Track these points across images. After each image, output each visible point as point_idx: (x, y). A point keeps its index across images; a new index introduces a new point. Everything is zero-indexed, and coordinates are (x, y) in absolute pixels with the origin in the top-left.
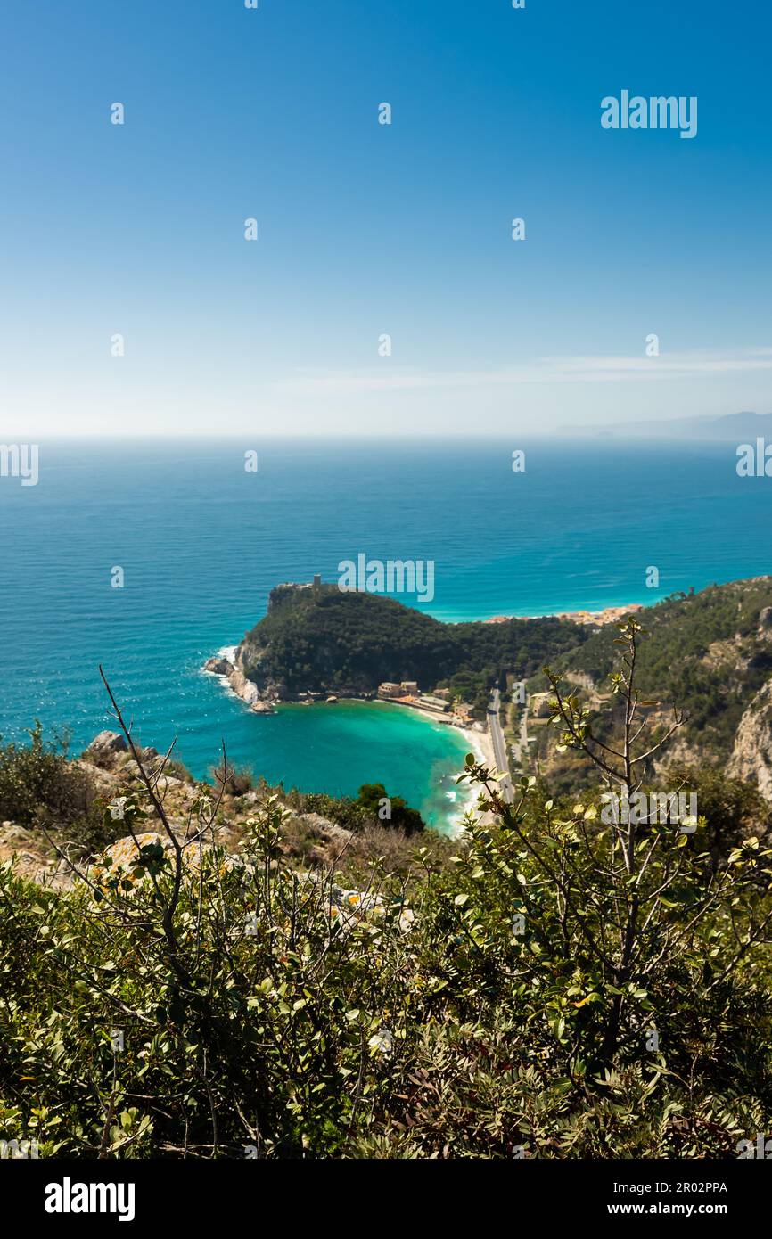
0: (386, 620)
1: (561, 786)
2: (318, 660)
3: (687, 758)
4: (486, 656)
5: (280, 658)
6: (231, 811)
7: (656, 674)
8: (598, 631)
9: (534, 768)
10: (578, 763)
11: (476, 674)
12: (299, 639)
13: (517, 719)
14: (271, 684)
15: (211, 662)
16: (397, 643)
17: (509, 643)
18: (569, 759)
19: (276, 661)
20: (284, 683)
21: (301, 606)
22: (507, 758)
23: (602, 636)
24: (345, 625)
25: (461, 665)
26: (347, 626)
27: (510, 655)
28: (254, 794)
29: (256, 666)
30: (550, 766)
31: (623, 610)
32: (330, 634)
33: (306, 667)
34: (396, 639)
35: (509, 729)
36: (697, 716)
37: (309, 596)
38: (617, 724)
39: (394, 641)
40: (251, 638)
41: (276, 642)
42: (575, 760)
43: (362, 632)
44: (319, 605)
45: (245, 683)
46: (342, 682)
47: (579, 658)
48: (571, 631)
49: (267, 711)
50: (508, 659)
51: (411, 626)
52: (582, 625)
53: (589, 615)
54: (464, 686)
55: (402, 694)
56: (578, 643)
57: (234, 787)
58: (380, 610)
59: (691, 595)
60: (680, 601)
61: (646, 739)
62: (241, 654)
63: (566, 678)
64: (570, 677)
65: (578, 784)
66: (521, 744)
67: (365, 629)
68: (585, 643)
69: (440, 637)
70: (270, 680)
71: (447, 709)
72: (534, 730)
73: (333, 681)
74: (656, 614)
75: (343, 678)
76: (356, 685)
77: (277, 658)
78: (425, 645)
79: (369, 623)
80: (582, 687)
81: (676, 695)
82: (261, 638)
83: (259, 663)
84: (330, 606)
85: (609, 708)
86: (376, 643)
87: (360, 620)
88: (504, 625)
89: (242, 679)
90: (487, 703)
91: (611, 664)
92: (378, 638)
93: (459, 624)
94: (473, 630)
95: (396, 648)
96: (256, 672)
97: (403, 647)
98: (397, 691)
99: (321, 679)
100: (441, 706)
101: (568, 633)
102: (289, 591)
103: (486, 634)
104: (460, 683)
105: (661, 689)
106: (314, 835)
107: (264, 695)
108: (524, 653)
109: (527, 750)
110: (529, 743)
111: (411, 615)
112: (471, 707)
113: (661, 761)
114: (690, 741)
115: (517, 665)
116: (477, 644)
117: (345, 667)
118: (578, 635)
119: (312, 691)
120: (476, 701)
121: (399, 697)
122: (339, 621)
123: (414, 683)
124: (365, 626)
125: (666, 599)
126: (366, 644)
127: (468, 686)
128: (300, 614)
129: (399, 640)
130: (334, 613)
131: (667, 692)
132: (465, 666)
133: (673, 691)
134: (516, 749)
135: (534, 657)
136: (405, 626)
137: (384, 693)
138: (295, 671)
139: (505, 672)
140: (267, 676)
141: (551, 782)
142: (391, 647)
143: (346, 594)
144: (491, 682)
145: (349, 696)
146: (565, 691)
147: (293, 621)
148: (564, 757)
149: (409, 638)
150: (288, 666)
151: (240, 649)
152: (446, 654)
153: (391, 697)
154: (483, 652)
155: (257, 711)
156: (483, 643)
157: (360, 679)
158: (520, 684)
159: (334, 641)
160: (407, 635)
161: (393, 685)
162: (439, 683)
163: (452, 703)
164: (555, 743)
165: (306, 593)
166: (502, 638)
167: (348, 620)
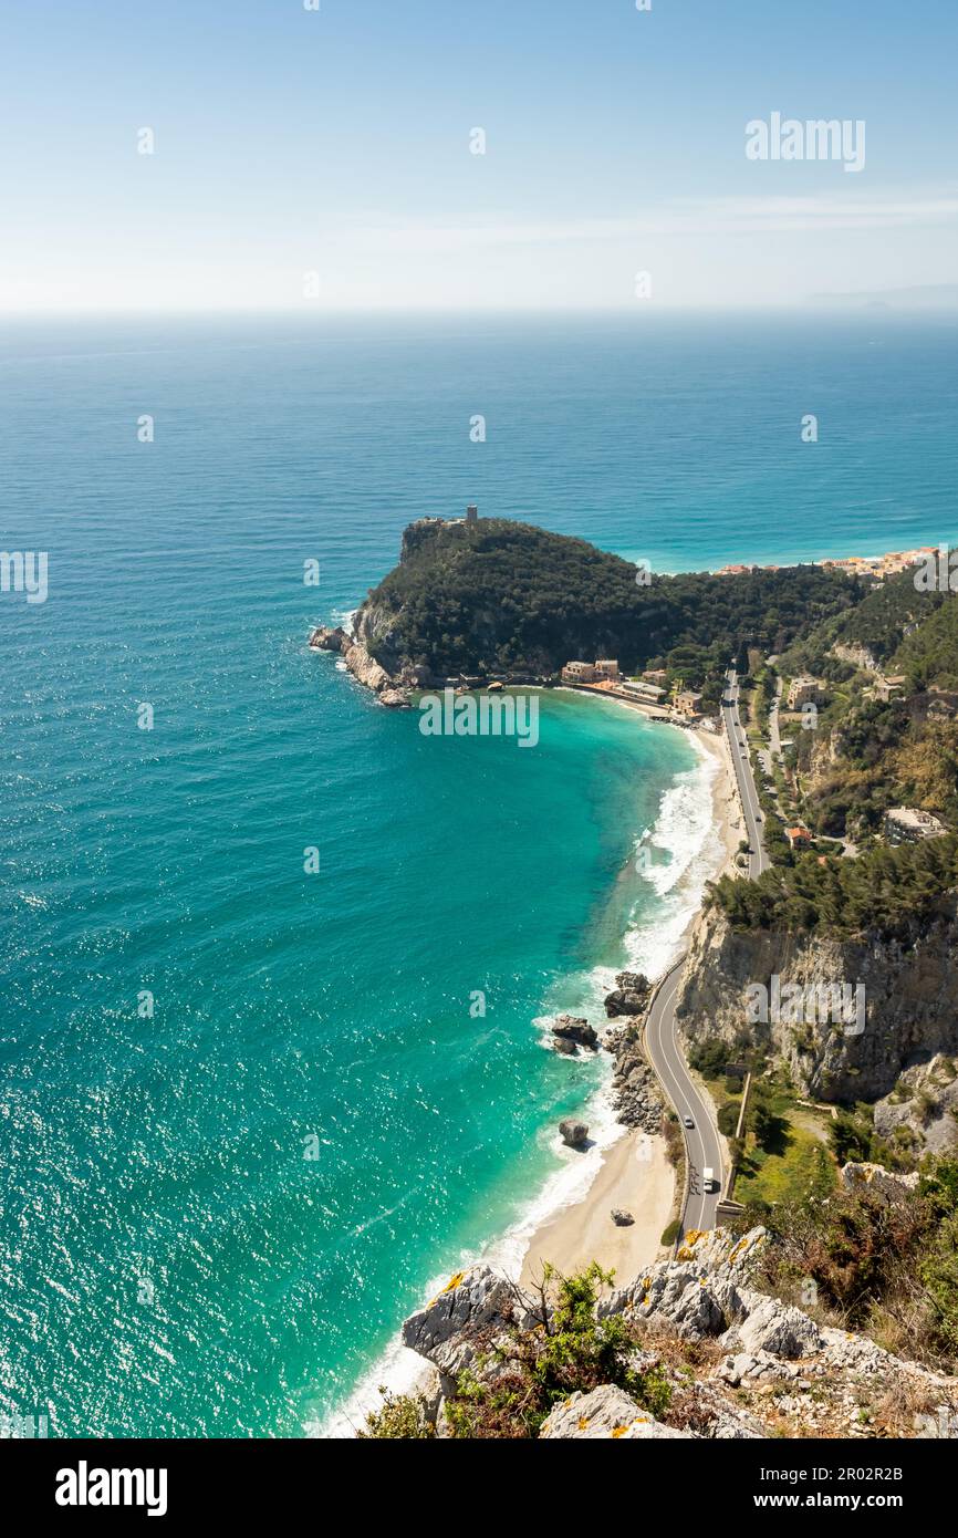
0: (572, 570)
1: (832, 810)
2: (474, 629)
4: (717, 623)
5: (419, 627)
8: (880, 585)
9: (791, 785)
10: (858, 777)
11: (704, 648)
12: (447, 600)
13: (765, 713)
14: (407, 664)
15: (319, 633)
16: (588, 605)
17: (750, 603)
18: (844, 771)
19: (414, 632)
20: (425, 663)
21: (449, 551)
22: (752, 770)
23: (886, 590)
24: (513, 578)
25: (681, 635)
26: (517, 579)
27: (753, 621)
29: (384, 638)
30: (815, 782)
31: (910, 557)
32: (492, 591)
33: (458, 640)
34: (587, 598)
35: (754, 728)
37: (460, 537)
38: (914, 721)
39: (584, 602)
40: (377, 598)
41: (414, 604)
42: (853, 773)
43: (537, 588)
44: (476, 549)
45: (369, 665)
46: (509, 660)
47: (852, 623)
48: (840, 585)
49: (402, 704)
50: (748, 627)
51: (609, 579)
52: (856, 577)
53: (863, 562)
54: (686, 665)
55: (596, 678)
56: (851, 603)
58: (564, 556)
62: (363, 622)
63: (834, 653)
64: (840, 652)
65: (859, 807)
66: (772, 749)
67: (543, 583)
68: (860, 603)
69: (651, 594)
70: (405, 658)
71: (662, 700)
72: (791, 730)
73: (496, 659)
75: (511, 655)
76: (531, 665)
77: (414, 627)
78: (630, 606)
79: (548, 576)
80: (857, 666)
82: (391, 599)
83: (389, 634)
84: (490, 551)
85: (901, 696)
86: (557, 605)
87: (536, 571)
88: (744, 576)
89: (366, 655)
90: (721, 690)
91: (901, 633)
92: (561, 597)
93: (678, 576)
94: (698, 585)
95: (587, 612)
96: (384, 647)
97: (597, 610)
98: (589, 673)
99: (479, 658)
100: (655, 695)
101: (836, 588)
102: (431, 530)
103: (717, 591)
104: (680, 661)
107: (397, 681)
108: (772, 617)
109: (781, 758)
110: (783, 747)
111: (609, 563)
112: (698, 697)
115: (763, 634)
116: (702, 605)
117: (513, 639)
118: (850, 591)
119: (467, 675)
121: (593, 682)
122: (503, 573)
123: (615, 662)
124: (543, 580)
126: (546, 603)
127: (694, 665)
128: (448, 563)
129: (592, 600)
130: (496, 561)
132: (688, 637)
134: (766, 757)
135: (788, 624)
136: (600, 580)
137: (571, 677)
138: (441, 645)
139: (746, 645)
140: (400, 653)
141: (817, 804)
142: (579, 610)
143: (514, 533)
144: (725, 659)
145: (521, 682)
146: (833, 672)
147: (438, 573)
148: (836, 768)
149: (606, 596)
150: (431, 639)
151: (360, 614)
152: (660, 620)
153: (580, 682)
154: (713, 616)
155: (387, 704)
156: (713, 603)
157: (536, 656)
158: (767, 662)
159: (497, 601)
160: (604, 592)
161: (583, 665)
162: (650, 661)
163: (669, 690)
164: (822, 748)
165: (456, 532)
166: (741, 596)
167: (517, 572)
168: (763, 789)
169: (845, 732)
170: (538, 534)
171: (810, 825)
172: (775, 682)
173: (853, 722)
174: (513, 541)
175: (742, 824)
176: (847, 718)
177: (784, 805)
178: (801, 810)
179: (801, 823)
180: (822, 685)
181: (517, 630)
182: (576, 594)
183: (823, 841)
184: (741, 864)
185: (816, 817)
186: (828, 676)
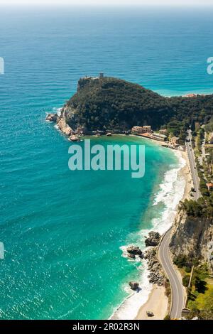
0: (136, 95)
2: (102, 115)
4: (185, 113)
5: (83, 114)
9: (209, 169)
11: (180, 122)
12: (93, 104)
13: (200, 144)
14: (79, 126)
15: (49, 115)
17: (196, 107)
19: (81, 116)
20: (85, 126)
21: (94, 88)
22: (196, 163)
24: (115, 97)
25: (173, 117)
26: (117, 98)
27: (197, 113)
29: (71, 117)
32: (108, 102)
33: (96, 118)
34: (140, 105)
35: (197, 149)
37: (98, 83)
40: (69, 104)
41: (81, 106)
43: (124, 101)
44: (103, 87)
45: (66, 126)
49: (77, 140)
50: (195, 115)
51: (148, 98)
54: (174, 128)
55: (143, 132)
58: (133, 90)
62: (64, 112)
66: (202, 157)
67: (126, 99)
69: (162, 103)
70: (78, 124)
71: (166, 139)
72: (209, 150)
73: (109, 125)
75: (115, 124)
76: (121, 127)
78: (155, 107)
79: (127, 97)
82: (74, 104)
83: (73, 116)
84: (108, 88)
86: (131, 107)
87: (123, 95)
88: (194, 98)
89: (65, 123)
90: (185, 137)
92: (132, 104)
93: (172, 97)
94: (178, 100)
95: (141, 109)
96: (71, 120)
97: (144, 109)
98: (141, 130)
99: (104, 124)
100: (163, 138)
102: (88, 80)
103: (185, 102)
104: (172, 126)
107: (75, 132)
108: (203, 112)
109: (206, 160)
110: (206, 156)
111: (148, 93)
112: (178, 139)
115: (200, 118)
116: (181, 107)
117: (115, 118)
119: (99, 130)
120: (180, 136)
122: (112, 95)
123: (150, 127)
126: (126, 106)
127: (176, 128)
128: (93, 92)
129: (142, 105)
130: (110, 91)
132: (175, 118)
134: (200, 159)
135: (208, 114)
136: (145, 98)
137: (135, 131)
139: (194, 121)
140: (77, 122)
142: (138, 109)
143: (116, 82)
144: (187, 126)
145: (117, 133)
147: (90, 95)
149: (147, 104)
150: (87, 118)
151: (63, 109)
152: (166, 112)
153: (138, 133)
154: (183, 111)
155: (72, 140)
156: (183, 107)
157: (123, 124)
158: (202, 127)
159: (110, 105)
161: (139, 127)
162: (162, 126)
163: (168, 136)
165: (96, 82)
166: (193, 104)
167: (117, 95)
168: (199, 170)
170: (124, 82)
172: (204, 134)
174: (116, 85)
175: (192, 182)
177: (206, 176)
181: (117, 115)
182: (137, 103)
184: (192, 196)
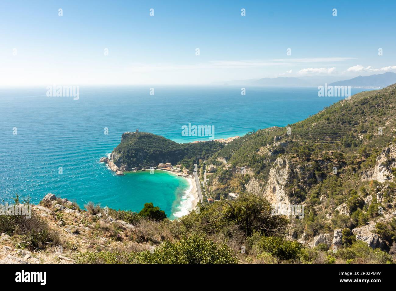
0: (160, 143)
1: (217, 194)
2: (138, 157)
3: (255, 183)
4: (192, 154)
5: (125, 157)
6: (92, 221)
7: (245, 158)
8: (227, 145)
9: (209, 189)
10: (222, 186)
11: (190, 159)
12: (132, 150)
13: (203, 173)
14: (123, 165)
15: (102, 159)
16: (164, 151)
17: (199, 149)
19: (124, 158)
20: (127, 165)
21: (132, 139)
22: (200, 186)
23: (228, 146)
24: (147, 145)
25: (185, 157)
26: (148, 145)
27: (200, 153)
28: (100, 214)
29: (117, 159)
30: (214, 188)
31: (234, 138)
32: (142, 148)
33: (134, 159)
35: (200, 177)
36: (257, 170)
38: (233, 174)
39: (162, 150)
40: (116, 150)
41: (124, 151)
42: (221, 186)
43: (152, 147)
44: (138, 139)
45: (114, 166)
46: (146, 164)
47: (221, 153)
48: (218, 145)
49: (122, 174)
50: (199, 154)
51: (168, 145)
52: (222, 143)
53: (224, 140)
54: (186, 163)
55: (166, 167)
56: (221, 149)
57: (93, 211)
58: (158, 140)
59: (254, 133)
60: (251, 135)
61: (243, 178)
62: (113, 156)
63: (217, 160)
64: (219, 159)
65: (223, 193)
66: (204, 181)
67: (154, 146)
68: (223, 149)
69: (178, 148)
70: (122, 164)
71: (181, 171)
72: (208, 177)
73: (143, 163)
74: (244, 139)
75: (147, 162)
76: (151, 165)
77: (124, 157)
78: (173, 151)
79: (155, 144)
80: (222, 162)
81: (251, 164)
82: (119, 150)
83: (119, 158)
84: (142, 139)
85: (231, 168)
86: (157, 151)
87: (152, 143)
88: (198, 144)
89: (113, 164)
90: (193, 169)
91: (231, 155)
92: (158, 149)
93: (184, 144)
94: (188, 145)
95: (163, 152)
96: (117, 161)
97: (166, 152)
98: (164, 166)
99: (139, 163)
100: (179, 170)
102: (128, 135)
103: (192, 147)
104: (184, 163)
105: (246, 162)
106: (120, 228)
107: (120, 169)
108: (204, 152)
109: (206, 183)
110: (207, 181)
111: (168, 141)
112: (188, 170)
113: (247, 185)
114: (256, 178)
115: (202, 156)
117: (147, 159)
118: (220, 146)
119: (137, 167)
120: (190, 168)
121: (165, 168)
122: (144, 144)
123: (170, 163)
124: (154, 145)
125: (247, 134)
126: (154, 151)
127: (187, 163)
128: (132, 142)
129: (164, 150)
130: (143, 141)
131: (248, 163)
132: (186, 157)
133: (250, 162)
134: (203, 183)
135: (207, 153)
136: (166, 145)
137: (160, 167)
138: (131, 161)
139: (199, 159)
140: (121, 163)
141: (214, 193)
142: (162, 152)
143: (147, 135)
144: (194, 162)
145: (149, 168)
146: (217, 164)
147: (130, 144)
148: (218, 185)
149: (168, 149)
150: (128, 159)
151: (112, 154)
152: (180, 153)
153: (162, 168)
154: (191, 152)
155: (118, 175)
156: (191, 149)
157: (152, 162)
158: (203, 162)
159: (143, 150)
160: (167, 148)
161: (163, 164)
162: (178, 163)
163: (182, 169)
164: (215, 181)
165: (134, 135)
166: (197, 148)
167: (148, 144)
168: (202, 190)
169: (219, 177)
170: (152, 135)
171: (213, 198)
172: (205, 166)
173: (221, 175)
174: (147, 137)
175: (198, 198)
176: (219, 174)
177: (207, 193)
178: (211, 194)
179: (211, 197)
180: (215, 167)
181: (148, 157)
183: (215, 201)
185: (214, 196)
186: (216, 165)
